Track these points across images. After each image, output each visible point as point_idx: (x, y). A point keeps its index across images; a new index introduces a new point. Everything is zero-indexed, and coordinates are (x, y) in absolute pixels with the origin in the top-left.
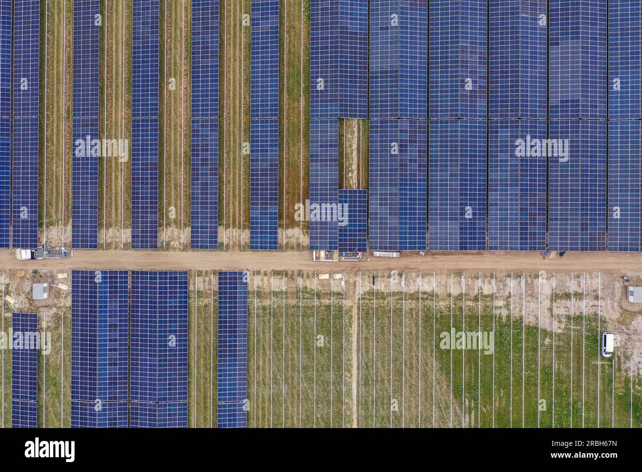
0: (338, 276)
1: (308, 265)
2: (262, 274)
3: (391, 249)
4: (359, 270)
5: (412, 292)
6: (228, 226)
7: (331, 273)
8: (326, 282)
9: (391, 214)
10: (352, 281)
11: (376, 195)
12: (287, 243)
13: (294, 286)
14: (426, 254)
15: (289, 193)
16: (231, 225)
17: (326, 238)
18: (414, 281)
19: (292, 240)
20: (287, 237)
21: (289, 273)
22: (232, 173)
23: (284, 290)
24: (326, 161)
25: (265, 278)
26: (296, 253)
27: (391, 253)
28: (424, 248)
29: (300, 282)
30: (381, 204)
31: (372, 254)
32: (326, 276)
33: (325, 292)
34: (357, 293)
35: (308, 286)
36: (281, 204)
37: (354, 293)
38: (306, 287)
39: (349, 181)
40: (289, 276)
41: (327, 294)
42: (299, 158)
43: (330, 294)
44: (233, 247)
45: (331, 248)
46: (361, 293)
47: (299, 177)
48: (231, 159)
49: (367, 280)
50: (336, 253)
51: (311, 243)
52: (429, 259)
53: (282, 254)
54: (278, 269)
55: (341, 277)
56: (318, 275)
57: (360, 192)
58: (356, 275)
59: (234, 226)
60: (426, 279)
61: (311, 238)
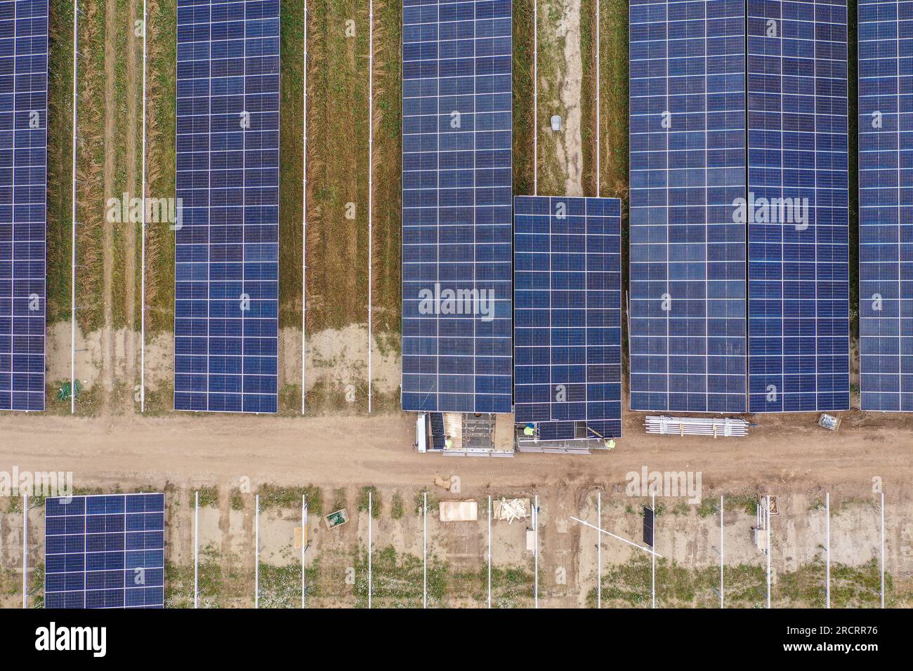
0: (512, 509)
1: (395, 467)
2: (225, 501)
3: (717, 408)
4: (590, 485)
5: (793, 567)
6: (91, 322)
7: (485, 498)
8: (466, 533)
9: (715, 271)
10: (563, 527)
11: (659, 197)
12: (319, 385)
13: (344, 545)
14: (845, 424)
15: (326, 195)
16: (108, 317)
17: (465, 366)
18: (799, 527)
19: (336, 371)
20: (318, 363)
21: (328, 496)
22: (110, 122)
23: (305, 560)
24: (465, 67)
25: (236, 518)
26: (352, 420)
27: (717, 422)
28: (842, 403)
29: (369, 531)
30: (676, 235)
31: (641, 426)
32: (468, 510)
33: (463, 568)
34: (584, 572)
35: (399, 548)
36: (291, 235)
37: (573, 572)
38: (390, 552)
39: (551, 150)
40: (327, 507)
41: (470, 576)
42: (362, 63)
43: (483, 576)
44: (115, 398)
45: (484, 405)
46: (601, 572)
47: (361, 134)
48: (110, 70)
49: (622, 523)
50: (504, 425)
51: (407, 382)
52: (855, 441)
53: (299, 424)
54: (285, 480)
55: (522, 512)
56: (434, 505)
57: (595, 207)
58: (579, 504)
59: (119, 322)
60: (846, 519)
61: (408, 365)
